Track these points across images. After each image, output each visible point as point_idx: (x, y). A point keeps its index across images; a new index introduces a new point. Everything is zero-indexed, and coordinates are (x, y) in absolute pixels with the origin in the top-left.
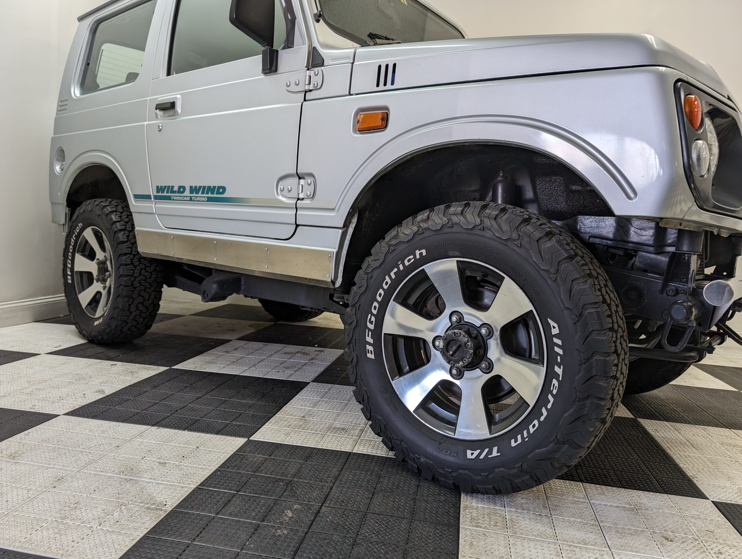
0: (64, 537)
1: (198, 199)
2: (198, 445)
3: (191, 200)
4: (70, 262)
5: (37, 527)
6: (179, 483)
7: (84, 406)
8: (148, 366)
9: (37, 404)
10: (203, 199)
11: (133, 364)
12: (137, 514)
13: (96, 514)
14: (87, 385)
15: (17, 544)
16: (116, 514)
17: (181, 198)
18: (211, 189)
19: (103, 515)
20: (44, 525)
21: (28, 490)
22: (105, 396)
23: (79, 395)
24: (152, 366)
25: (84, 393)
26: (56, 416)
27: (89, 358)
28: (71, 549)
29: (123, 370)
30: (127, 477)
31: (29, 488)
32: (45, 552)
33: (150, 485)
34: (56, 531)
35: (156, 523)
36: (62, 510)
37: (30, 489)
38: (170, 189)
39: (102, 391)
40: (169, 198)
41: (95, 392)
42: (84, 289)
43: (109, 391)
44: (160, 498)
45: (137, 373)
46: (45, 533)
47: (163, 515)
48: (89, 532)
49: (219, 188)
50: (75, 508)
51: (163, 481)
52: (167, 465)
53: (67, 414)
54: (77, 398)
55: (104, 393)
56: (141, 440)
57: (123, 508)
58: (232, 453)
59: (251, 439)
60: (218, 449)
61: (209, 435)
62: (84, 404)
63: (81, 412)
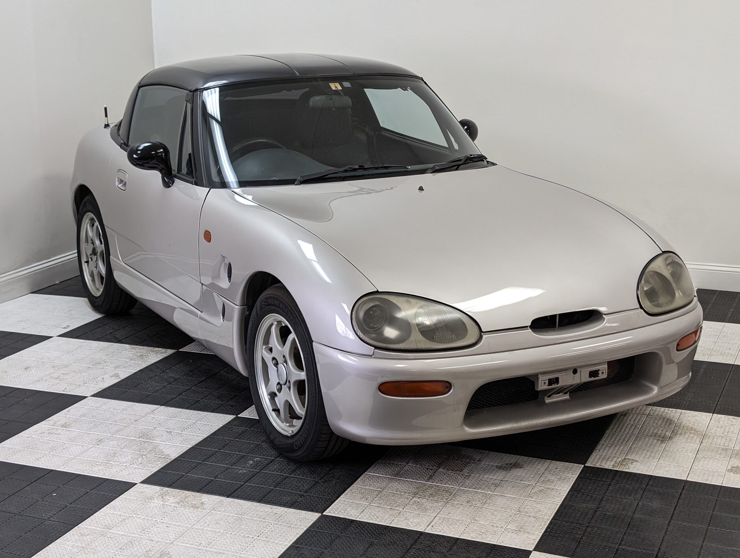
0: (110, 469)
2: (196, 420)
5: (94, 465)
6: (180, 444)
7: (105, 389)
8: (157, 349)
9: (67, 388)
11: (142, 347)
12: (153, 460)
13: (127, 459)
14: (104, 370)
15: (86, 472)
16: (140, 460)
19: (132, 460)
20: (98, 463)
22: (120, 380)
23: (99, 379)
24: (160, 349)
25: (102, 377)
26: (85, 397)
27: (99, 341)
28: (115, 475)
29: (133, 354)
30: (145, 440)
32: (101, 476)
34: (106, 466)
35: (164, 465)
36: (106, 457)
39: (117, 375)
41: (111, 377)
43: (123, 375)
44: (167, 452)
45: (146, 357)
47: (169, 461)
48: (125, 467)
50: (114, 456)
51: (169, 442)
52: (173, 433)
54: (98, 382)
55: (120, 378)
56: (153, 416)
57: (144, 456)
58: (221, 426)
59: (238, 416)
60: (211, 423)
61: (205, 413)
62: (104, 387)
63: (103, 394)
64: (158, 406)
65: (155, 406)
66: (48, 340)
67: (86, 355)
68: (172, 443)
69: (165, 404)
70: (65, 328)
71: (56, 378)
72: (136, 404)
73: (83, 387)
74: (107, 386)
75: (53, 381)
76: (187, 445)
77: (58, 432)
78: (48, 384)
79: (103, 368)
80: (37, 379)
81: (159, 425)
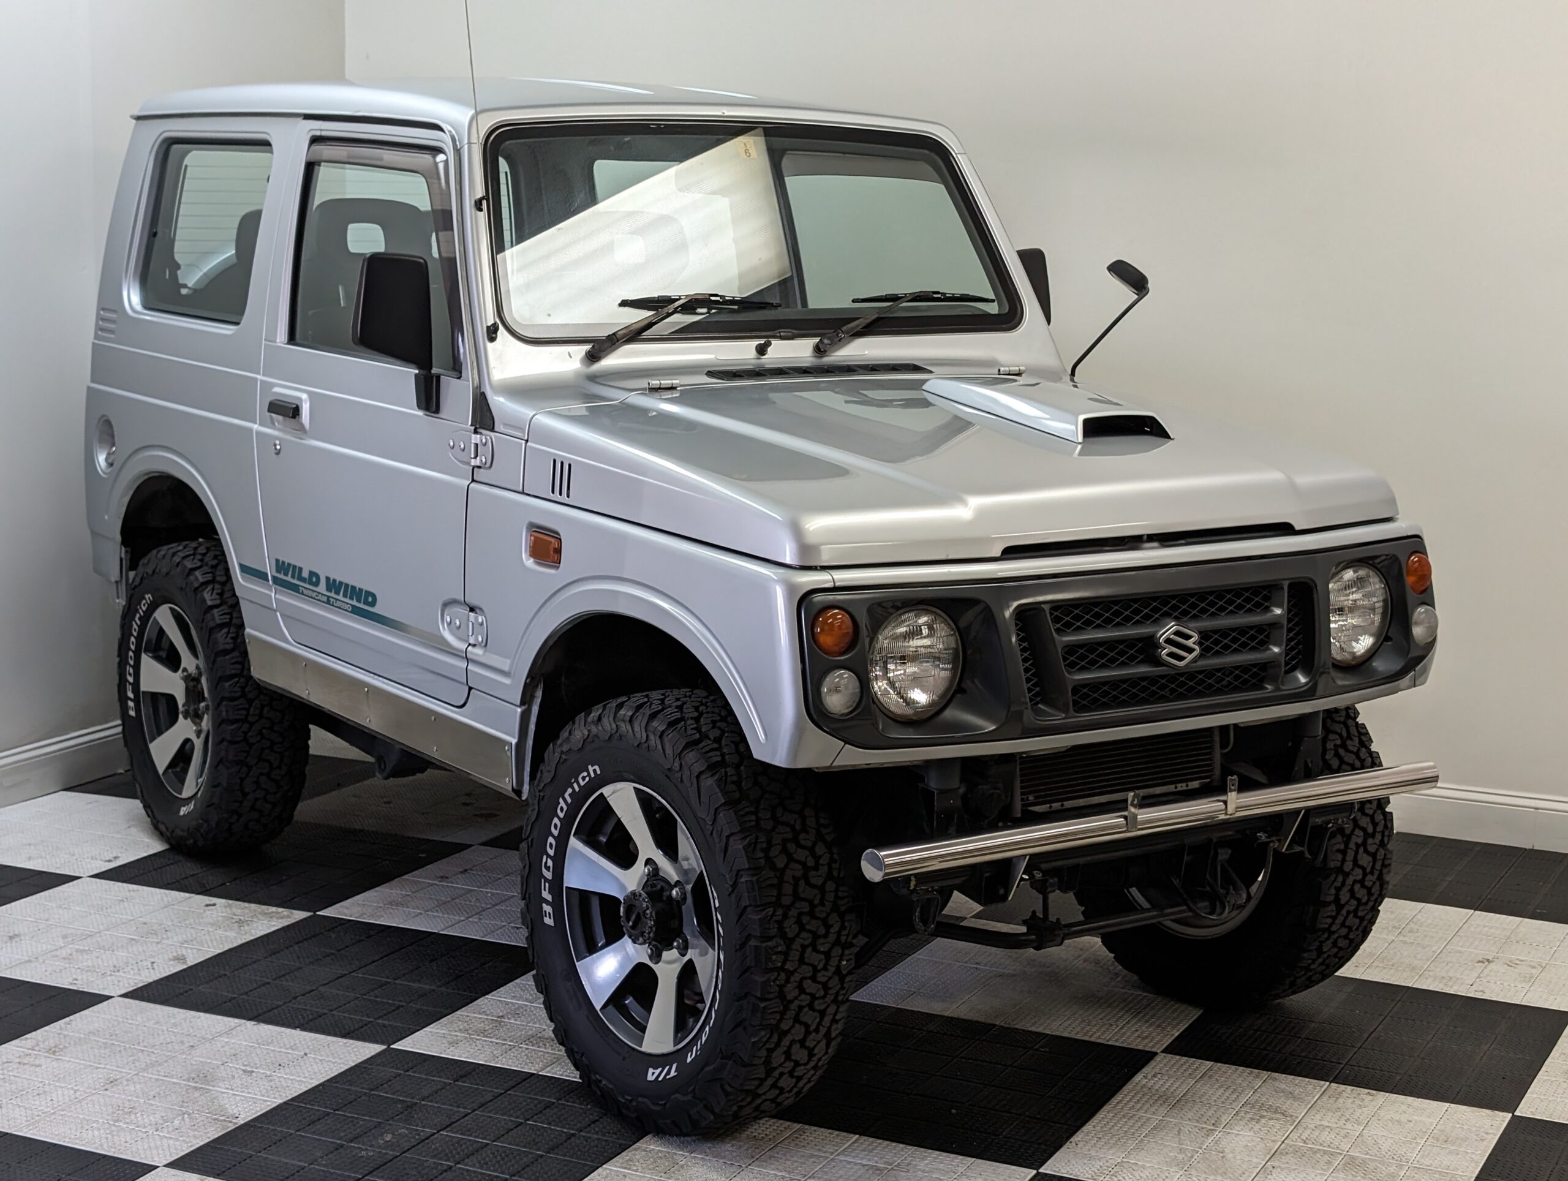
0: (116, 1137)
1: (338, 604)
2: (307, 1051)
3: (328, 602)
4: (131, 671)
5: (87, 1127)
6: (263, 1096)
7: (150, 984)
8: (274, 909)
9: (79, 978)
10: (346, 607)
11: (246, 905)
12: (201, 1124)
13: (153, 1120)
14: (159, 946)
15: (67, 1140)
16: (176, 1122)
17: (314, 595)
18: (354, 592)
19: (161, 1122)
20: (95, 1125)
21: (75, 1091)
22: (185, 967)
23: (145, 963)
24: (280, 910)
25: (153, 960)
26: (109, 998)
27: (167, 889)
28: (123, 1148)
29: (224, 917)
30: (197, 1085)
31: (75, 1088)
32: (97, 1148)
33: (225, 1095)
34: (108, 1131)
35: (221, 1134)
36: (114, 1113)
37: (78, 1090)
38: (297, 571)
39: (181, 959)
40: (295, 588)
41: (170, 960)
42: (160, 733)
43: (194, 958)
44: (232, 1110)
45: (248, 925)
46: (96, 1133)
47: (231, 1127)
48: (144, 1135)
49: (368, 593)
50: (130, 1112)
51: (243, 1092)
52: (254, 1074)
53: (125, 996)
54: (141, 968)
55: (185, 962)
56: (226, 1040)
57: (186, 1116)
58: (353, 1064)
59: (392, 1046)
60: (334, 1058)
61: (330, 1038)
62: (151, 980)
63: (145, 993)
64: (243, 1021)
65: (237, 1021)
66: (71, 884)
67: (132, 915)
68: (249, 1093)
69: (256, 1017)
70: (109, 861)
71: (64, 959)
72: (202, 1014)
73: (109, 978)
74: (156, 978)
75: (57, 963)
76: (275, 1098)
77: (37, 1062)
78: (44, 969)
79: (158, 943)
80: (27, 959)
81: (233, 1058)
